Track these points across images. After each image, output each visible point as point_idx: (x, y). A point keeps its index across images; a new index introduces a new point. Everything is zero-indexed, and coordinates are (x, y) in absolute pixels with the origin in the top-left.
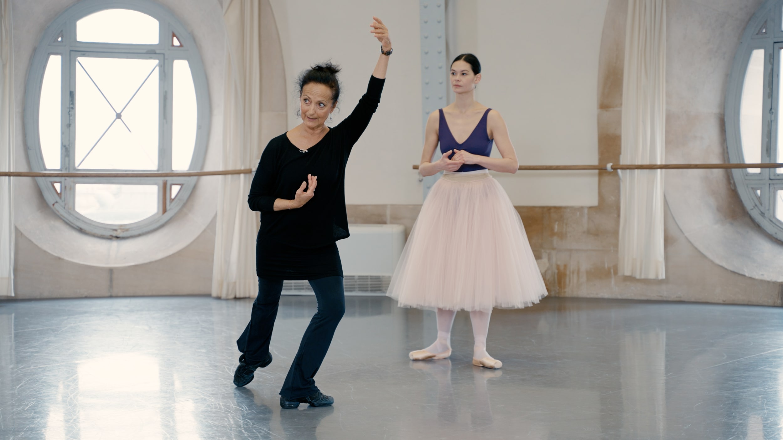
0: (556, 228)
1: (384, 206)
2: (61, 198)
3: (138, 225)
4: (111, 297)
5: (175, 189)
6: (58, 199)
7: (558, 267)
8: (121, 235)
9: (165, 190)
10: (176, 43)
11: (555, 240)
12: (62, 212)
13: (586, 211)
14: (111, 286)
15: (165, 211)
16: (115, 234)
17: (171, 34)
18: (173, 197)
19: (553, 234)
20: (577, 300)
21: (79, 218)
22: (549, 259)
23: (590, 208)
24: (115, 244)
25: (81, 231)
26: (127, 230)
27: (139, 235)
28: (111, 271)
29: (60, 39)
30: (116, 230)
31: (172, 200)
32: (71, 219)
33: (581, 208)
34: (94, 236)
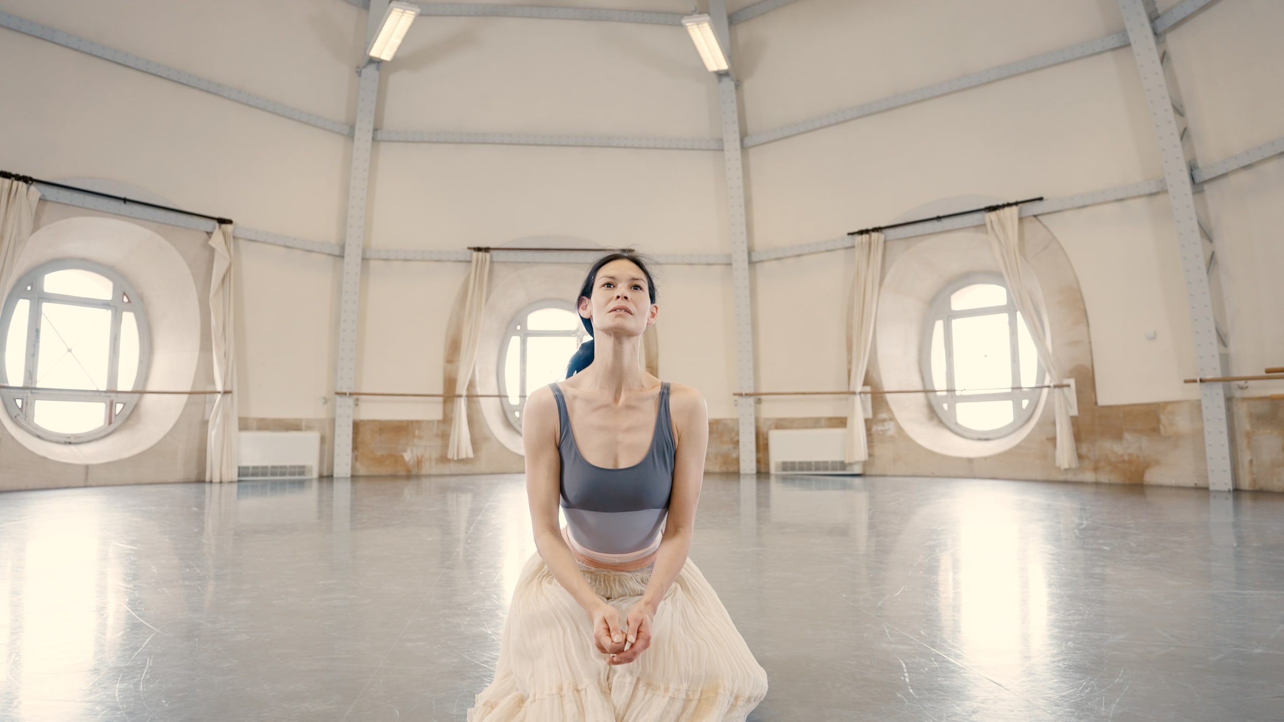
0: (417, 432)
1: (301, 420)
2: (22, 411)
3: (88, 434)
4: (86, 487)
5: (119, 407)
6: (19, 412)
7: (417, 457)
8: (72, 440)
9: (111, 406)
10: (126, 300)
11: (416, 441)
12: (23, 422)
13: (435, 423)
14: (86, 479)
15: (110, 423)
16: (68, 440)
17: (122, 294)
18: (117, 413)
19: (414, 437)
20: (429, 476)
21: (37, 428)
22: (412, 452)
23: (438, 421)
24: (72, 447)
25: (39, 437)
26: (79, 437)
27: (89, 441)
28: (87, 467)
29: (29, 288)
30: (69, 437)
31: (116, 416)
32: (31, 428)
33: (432, 422)
34: (51, 441)
